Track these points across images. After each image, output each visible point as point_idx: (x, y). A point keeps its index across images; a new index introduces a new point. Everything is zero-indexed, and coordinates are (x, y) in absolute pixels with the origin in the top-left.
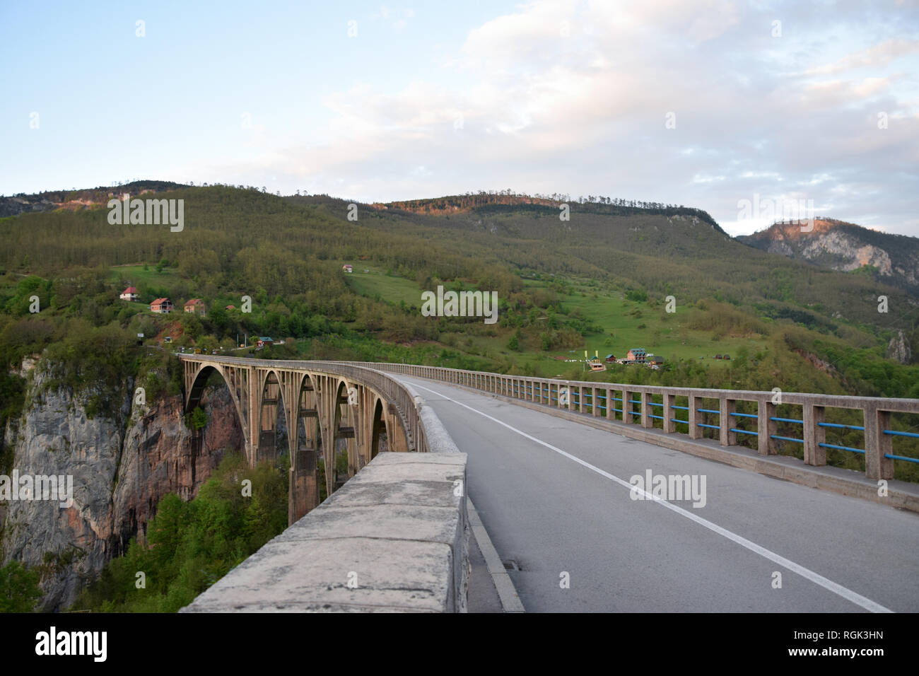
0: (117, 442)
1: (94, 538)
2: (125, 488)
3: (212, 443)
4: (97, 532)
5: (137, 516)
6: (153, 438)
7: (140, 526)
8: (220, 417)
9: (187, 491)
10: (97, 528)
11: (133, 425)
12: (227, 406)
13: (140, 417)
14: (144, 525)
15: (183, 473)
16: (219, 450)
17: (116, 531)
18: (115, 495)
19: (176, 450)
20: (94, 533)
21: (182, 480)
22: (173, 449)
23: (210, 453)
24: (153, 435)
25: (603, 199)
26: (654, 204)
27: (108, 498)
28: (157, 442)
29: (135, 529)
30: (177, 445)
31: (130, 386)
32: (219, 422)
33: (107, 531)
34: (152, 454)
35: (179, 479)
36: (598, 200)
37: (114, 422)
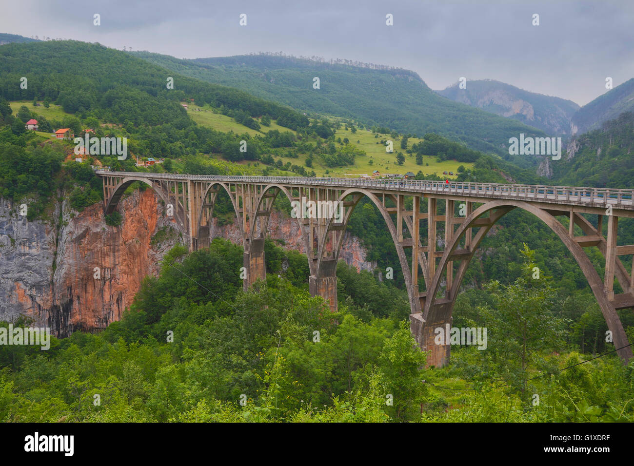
0: (53, 238)
1: (40, 309)
2: (63, 271)
3: (126, 236)
4: (42, 305)
5: (73, 291)
6: (82, 234)
7: (75, 298)
8: (130, 217)
9: (109, 271)
10: (42, 302)
11: (66, 225)
12: (134, 209)
13: (71, 219)
14: (78, 297)
15: (106, 258)
16: (131, 241)
17: (58, 303)
18: (55, 277)
19: (101, 242)
20: (39, 306)
21: (105, 263)
22: (98, 242)
23: (125, 243)
24: (82, 232)
25: (347, 61)
26: (383, 66)
27: (50, 280)
28: (85, 237)
29: (71, 301)
30: (101, 238)
31: (59, 196)
32: (129, 221)
33: (49, 304)
34: (82, 245)
35: (103, 263)
36: (343, 62)
37: (50, 223)
